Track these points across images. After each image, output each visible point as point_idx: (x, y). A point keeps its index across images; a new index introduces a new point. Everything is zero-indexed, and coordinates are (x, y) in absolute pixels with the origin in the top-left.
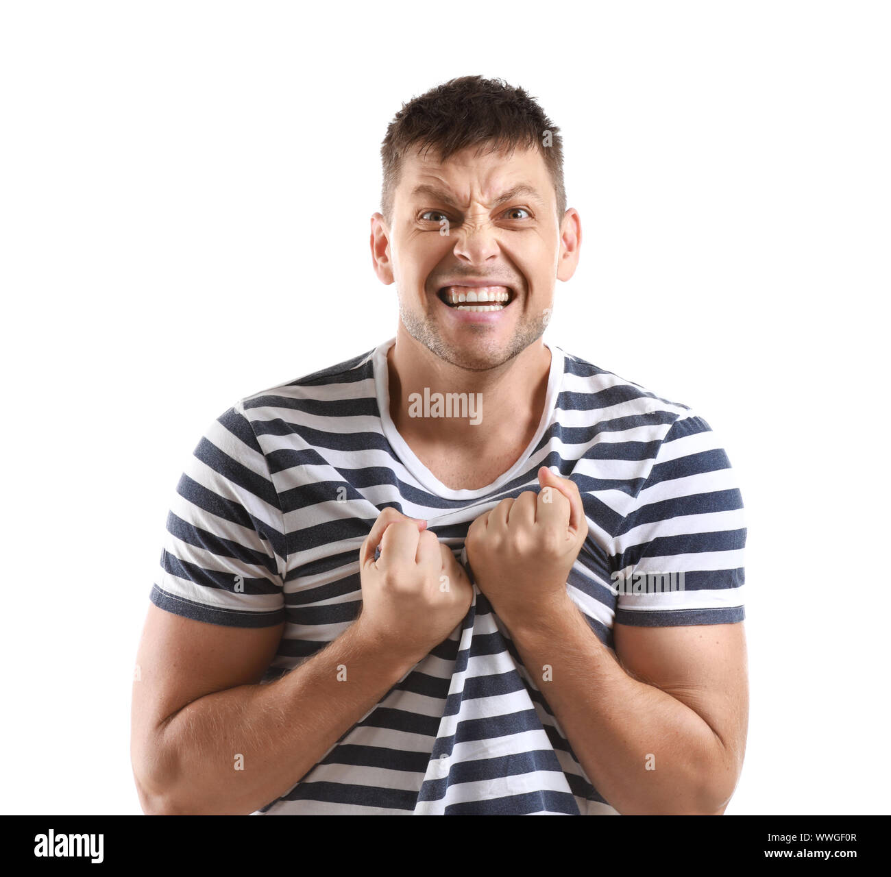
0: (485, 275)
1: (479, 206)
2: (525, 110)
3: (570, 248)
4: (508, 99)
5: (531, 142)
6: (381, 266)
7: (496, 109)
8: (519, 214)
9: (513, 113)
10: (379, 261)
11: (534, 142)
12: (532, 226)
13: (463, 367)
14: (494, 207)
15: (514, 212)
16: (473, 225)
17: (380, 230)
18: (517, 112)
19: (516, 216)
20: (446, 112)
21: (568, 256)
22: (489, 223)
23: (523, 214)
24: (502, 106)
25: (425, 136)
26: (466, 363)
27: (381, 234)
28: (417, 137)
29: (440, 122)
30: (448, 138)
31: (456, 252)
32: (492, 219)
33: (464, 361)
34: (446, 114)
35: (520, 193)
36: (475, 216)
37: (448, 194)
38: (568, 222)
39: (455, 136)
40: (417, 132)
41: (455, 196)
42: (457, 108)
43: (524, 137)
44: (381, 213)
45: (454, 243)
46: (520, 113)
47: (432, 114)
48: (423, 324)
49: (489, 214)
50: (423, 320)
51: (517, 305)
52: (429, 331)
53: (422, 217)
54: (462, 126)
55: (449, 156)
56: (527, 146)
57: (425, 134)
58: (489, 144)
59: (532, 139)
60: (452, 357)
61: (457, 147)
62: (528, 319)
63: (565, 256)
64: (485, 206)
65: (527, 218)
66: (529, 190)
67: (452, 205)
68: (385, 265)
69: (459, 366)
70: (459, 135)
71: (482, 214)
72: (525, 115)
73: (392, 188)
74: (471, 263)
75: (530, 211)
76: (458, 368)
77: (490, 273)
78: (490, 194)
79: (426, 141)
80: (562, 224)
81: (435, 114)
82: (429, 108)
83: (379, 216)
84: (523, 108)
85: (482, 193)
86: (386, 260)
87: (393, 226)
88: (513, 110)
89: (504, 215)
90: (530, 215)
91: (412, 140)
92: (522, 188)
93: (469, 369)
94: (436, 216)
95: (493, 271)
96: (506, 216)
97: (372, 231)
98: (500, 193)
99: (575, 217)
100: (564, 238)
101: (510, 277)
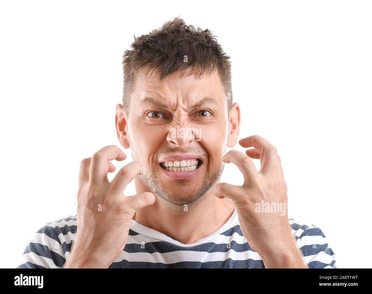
0: (185, 152)
1: (182, 111)
2: (210, 49)
3: (234, 127)
4: (200, 42)
5: (213, 70)
6: (122, 138)
7: (193, 49)
8: (205, 114)
9: (203, 51)
10: (121, 133)
11: (215, 68)
12: (213, 121)
13: (172, 203)
14: (190, 111)
15: (202, 113)
16: (178, 122)
17: (121, 114)
18: (205, 50)
19: (203, 114)
20: (164, 49)
21: (233, 132)
22: (187, 120)
23: (208, 114)
24: (197, 46)
25: (151, 63)
26: (175, 201)
27: (122, 117)
28: (145, 63)
29: (159, 56)
30: (165, 66)
31: (168, 139)
32: (189, 117)
33: (173, 200)
34: (164, 51)
35: (206, 103)
36: (179, 116)
37: (163, 102)
38: (234, 112)
39: (169, 65)
40: (146, 60)
41: (168, 104)
42: (171, 47)
43: (210, 66)
44: (122, 104)
45: (167, 134)
46: (208, 50)
47: (156, 50)
48: (149, 179)
49: (187, 114)
50: (149, 177)
51: (203, 167)
52: (152, 183)
53: (147, 114)
54: (173, 59)
55: (165, 77)
56: (211, 72)
57: (151, 62)
58: (189, 70)
59: (214, 67)
60: (167, 197)
61: (170, 71)
62: (210, 175)
63: (232, 133)
64: (185, 110)
65: (210, 116)
66: (211, 100)
67: (166, 109)
68: (124, 137)
69: (170, 202)
70: (172, 64)
71: (183, 115)
72: (211, 52)
73: (129, 92)
74: (177, 146)
75: (212, 112)
76: (170, 203)
77: (188, 151)
78: (188, 103)
79: (152, 66)
80: (230, 114)
81: (157, 50)
82: (153, 46)
83: (121, 106)
84: (210, 47)
85: (184, 103)
86: (125, 134)
87: (130, 115)
88: (203, 48)
89: (196, 115)
90: (212, 114)
91: (143, 65)
92: (206, 100)
93: (176, 204)
94: (155, 114)
95: (190, 149)
96: (198, 115)
97: (116, 114)
98: (194, 104)
99: (238, 109)
100: (231, 121)
101: (200, 152)
